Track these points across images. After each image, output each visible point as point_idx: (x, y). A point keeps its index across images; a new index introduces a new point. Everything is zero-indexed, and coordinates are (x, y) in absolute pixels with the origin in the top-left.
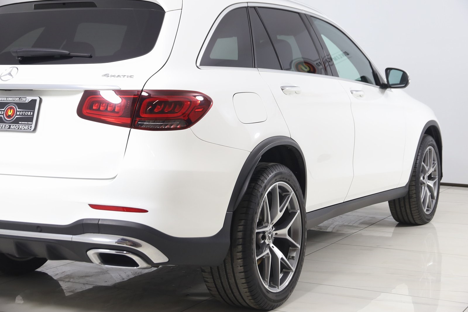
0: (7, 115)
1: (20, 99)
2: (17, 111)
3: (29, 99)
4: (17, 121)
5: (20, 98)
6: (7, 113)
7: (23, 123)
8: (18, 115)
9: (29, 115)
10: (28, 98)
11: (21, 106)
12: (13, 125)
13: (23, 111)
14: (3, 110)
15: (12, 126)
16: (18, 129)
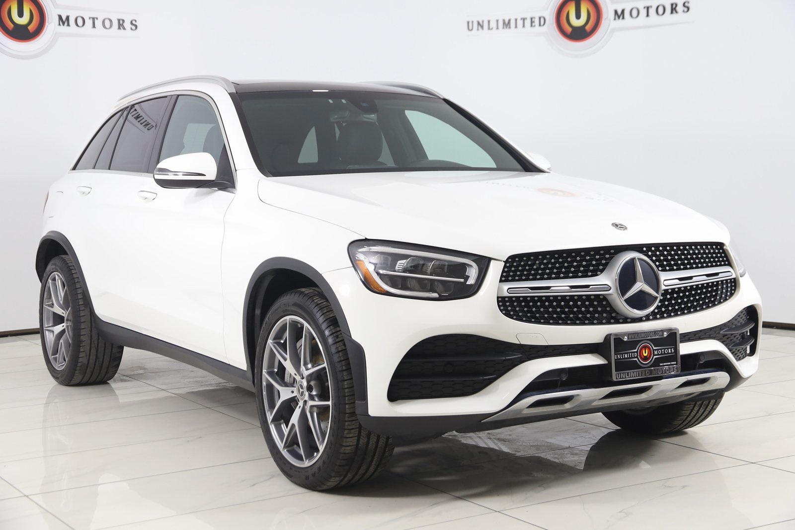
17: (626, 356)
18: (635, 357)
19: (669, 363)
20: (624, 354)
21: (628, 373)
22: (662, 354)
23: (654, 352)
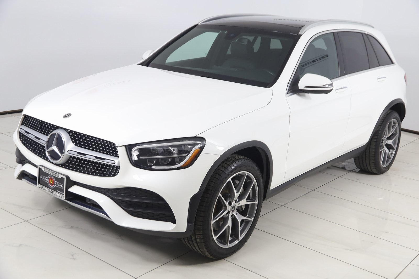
17: (44, 179)
18: (47, 181)
19: (61, 192)
20: (44, 177)
21: (43, 187)
22: (58, 186)
23: (55, 183)
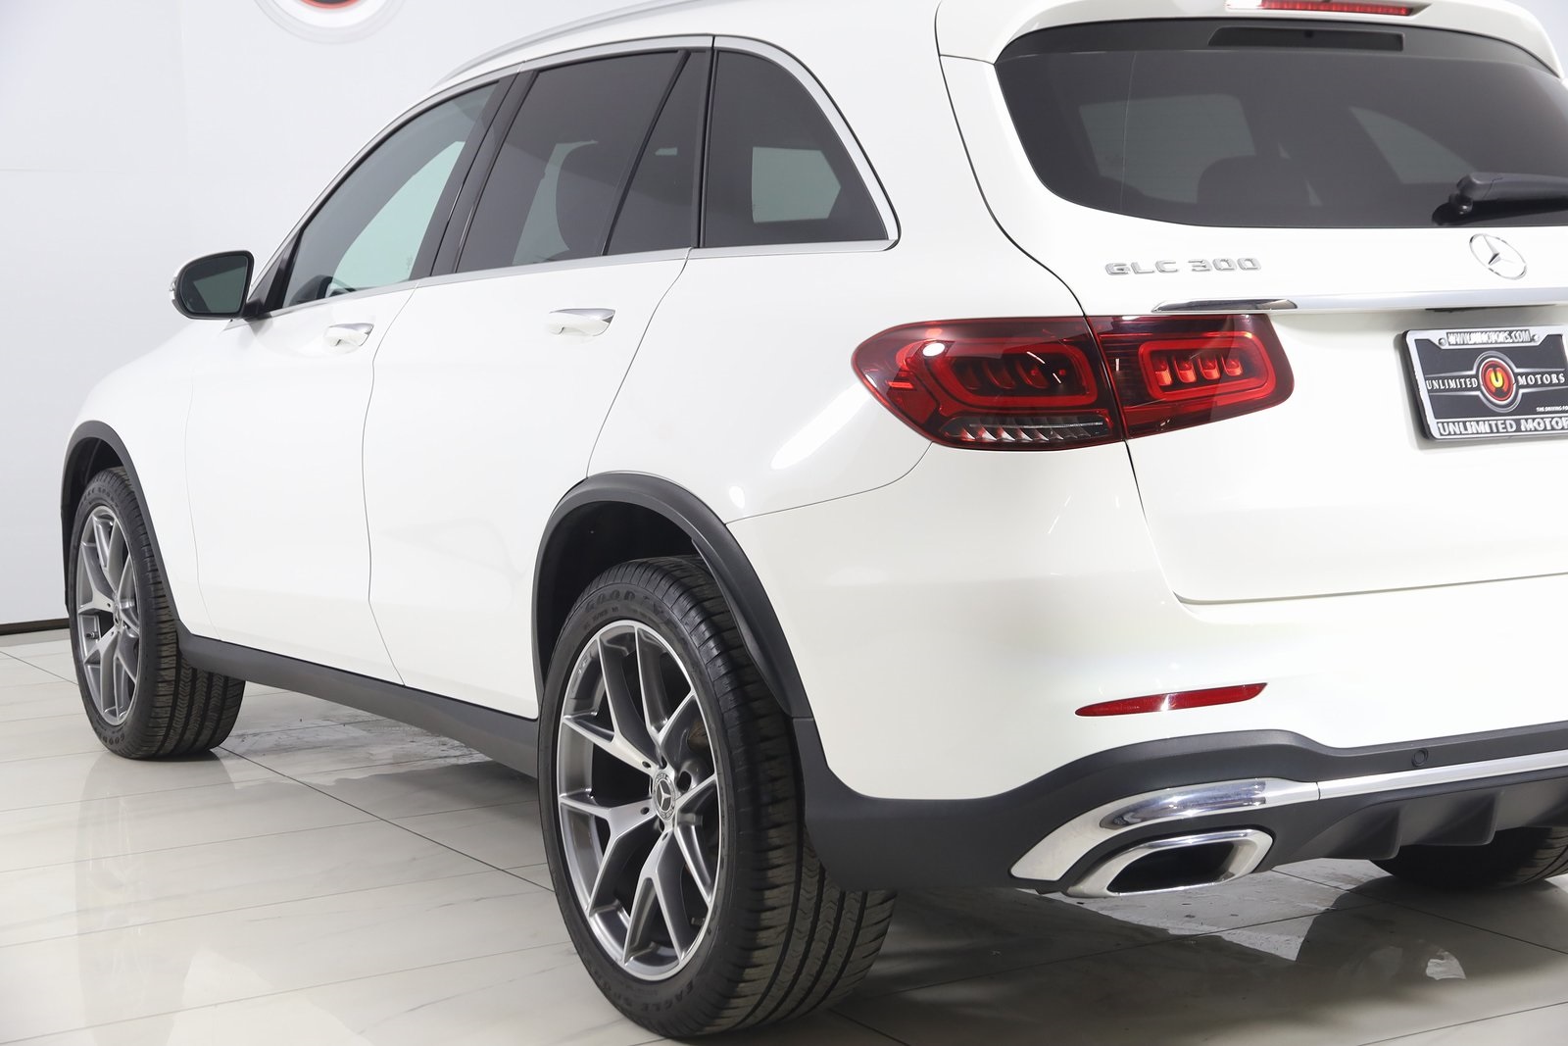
0: (1494, 390)
1: (1510, 335)
2: (1516, 375)
3: (1540, 333)
4: (1528, 406)
5: (1511, 332)
6: (1489, 385)
7: (1548, 409)
8: (1523, 387)
9: (1555, 385)
10: (1533, 330)
11: (1521, 356)
12: (1526, 420)
13: (1534, 374)
14: (1473, 372)
15: (1523, 422)
16: (1545, 429)
